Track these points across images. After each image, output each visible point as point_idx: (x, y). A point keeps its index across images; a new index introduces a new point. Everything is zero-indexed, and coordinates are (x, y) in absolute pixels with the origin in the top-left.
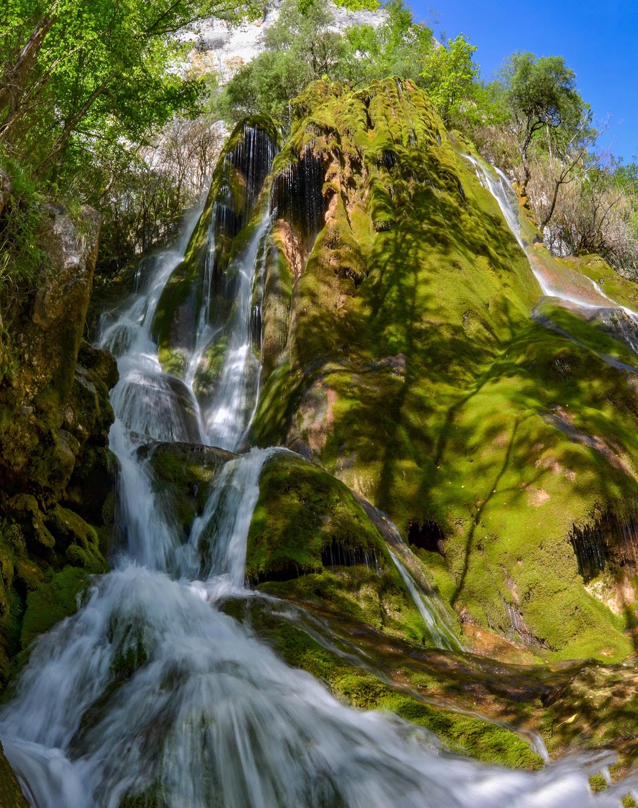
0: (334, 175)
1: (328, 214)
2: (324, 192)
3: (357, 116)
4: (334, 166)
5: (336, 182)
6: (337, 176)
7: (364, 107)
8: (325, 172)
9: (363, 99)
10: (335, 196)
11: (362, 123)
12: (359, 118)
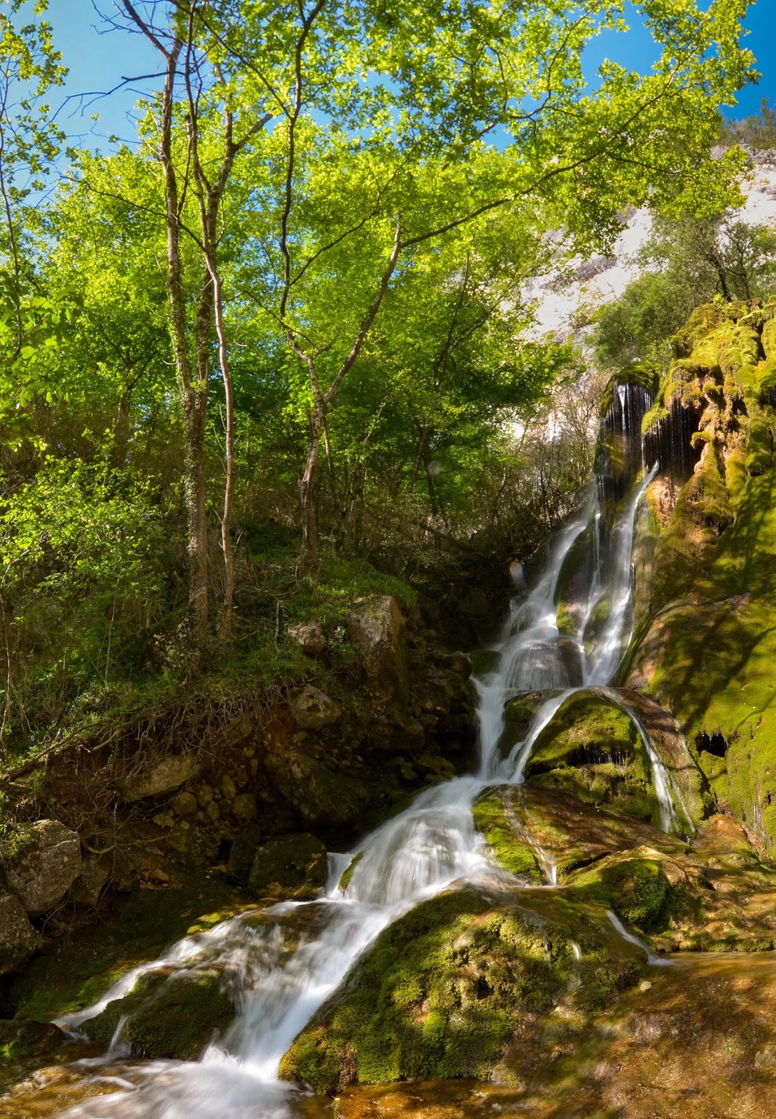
0: (708, 422)
1: (698, 465)
2: (692, 443)
3: (743, 347)
4: (710, 412)
5: (709, 432)
6: (712, 423)
7: (754, 334)
8: (699, 419)
9: (753, 325)
10: (706, 445)
11: (748, 356)
12: (745, 350)
